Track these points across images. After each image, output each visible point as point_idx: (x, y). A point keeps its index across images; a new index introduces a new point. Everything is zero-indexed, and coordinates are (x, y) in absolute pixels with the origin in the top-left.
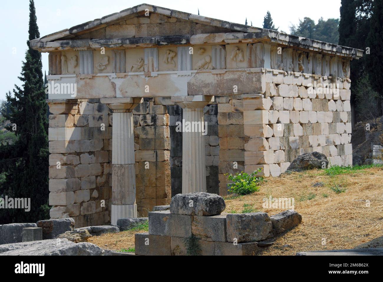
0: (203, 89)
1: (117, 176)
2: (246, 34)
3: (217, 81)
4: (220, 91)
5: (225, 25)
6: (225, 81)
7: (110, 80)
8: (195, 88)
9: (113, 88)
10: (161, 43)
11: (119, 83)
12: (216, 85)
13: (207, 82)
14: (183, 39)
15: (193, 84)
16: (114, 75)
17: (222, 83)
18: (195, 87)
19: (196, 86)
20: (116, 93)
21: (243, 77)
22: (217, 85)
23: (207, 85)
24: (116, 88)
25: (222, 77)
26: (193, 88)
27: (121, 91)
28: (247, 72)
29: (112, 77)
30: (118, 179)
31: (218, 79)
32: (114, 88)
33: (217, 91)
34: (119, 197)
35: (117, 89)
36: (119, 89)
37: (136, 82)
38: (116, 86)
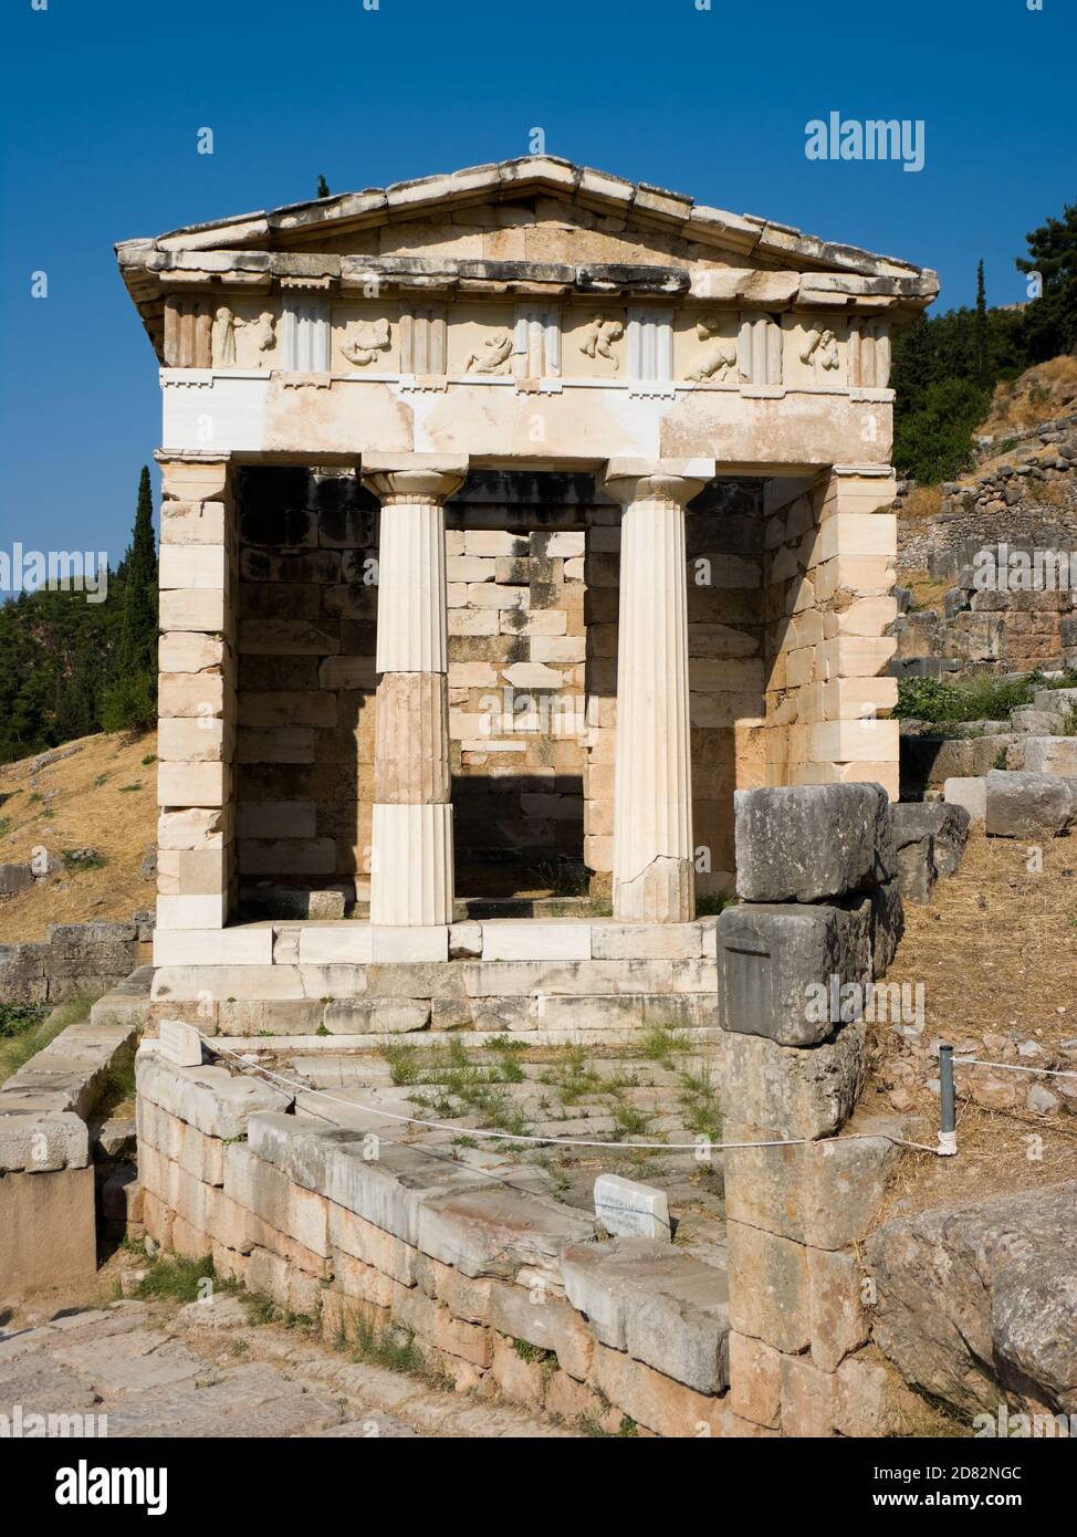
0: (710, 441)
1: (409, 709)
2: (872, 280)
3: (758, 419)
4: (765, 451)
5: (808, 247)
6: (780, 422)
7: (392, 395)
8: (685, 438)
9: (404, 424)
10: (594, 284)
11: (422, 405)
12: (753, 432)
13: (724, 421)
14: (672, 278)
15: (680, 425)
16: (408, 380)
17: (774, 427)
18: (684, 433)
19: (688, 430)
20: (413, 438)
21: (838, 413)
22: (756, 431)
23: (722, 431)
24: (413, 423)
25: (772, 409)
26: (677, 436)
27: (431, 433)
28: (853, 398)
29: (403, 384)
30: (411, 719)
31: (758, 415)
32: (407, 420)
33: (756, 450)
34: (416, 778)
35: (417, 428)
36: (425, 428)
37: (484, 409)
38: (413, 416)
